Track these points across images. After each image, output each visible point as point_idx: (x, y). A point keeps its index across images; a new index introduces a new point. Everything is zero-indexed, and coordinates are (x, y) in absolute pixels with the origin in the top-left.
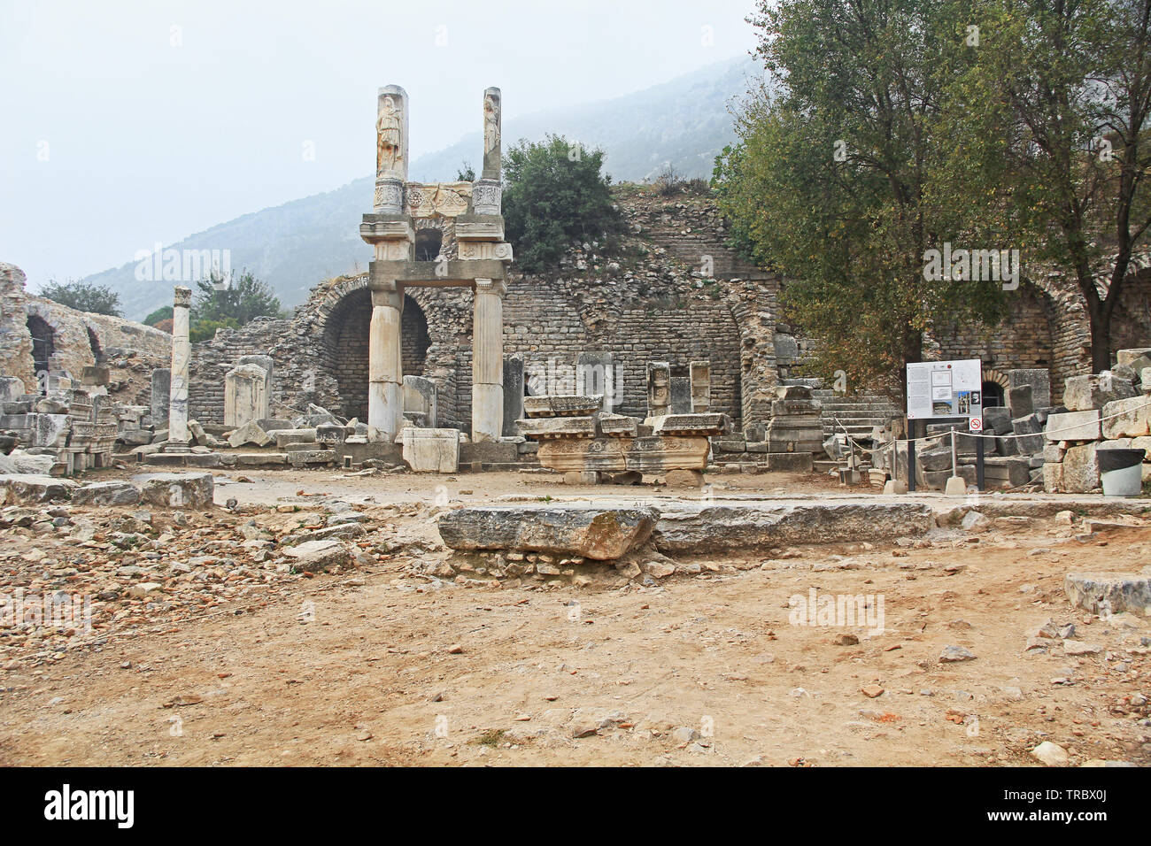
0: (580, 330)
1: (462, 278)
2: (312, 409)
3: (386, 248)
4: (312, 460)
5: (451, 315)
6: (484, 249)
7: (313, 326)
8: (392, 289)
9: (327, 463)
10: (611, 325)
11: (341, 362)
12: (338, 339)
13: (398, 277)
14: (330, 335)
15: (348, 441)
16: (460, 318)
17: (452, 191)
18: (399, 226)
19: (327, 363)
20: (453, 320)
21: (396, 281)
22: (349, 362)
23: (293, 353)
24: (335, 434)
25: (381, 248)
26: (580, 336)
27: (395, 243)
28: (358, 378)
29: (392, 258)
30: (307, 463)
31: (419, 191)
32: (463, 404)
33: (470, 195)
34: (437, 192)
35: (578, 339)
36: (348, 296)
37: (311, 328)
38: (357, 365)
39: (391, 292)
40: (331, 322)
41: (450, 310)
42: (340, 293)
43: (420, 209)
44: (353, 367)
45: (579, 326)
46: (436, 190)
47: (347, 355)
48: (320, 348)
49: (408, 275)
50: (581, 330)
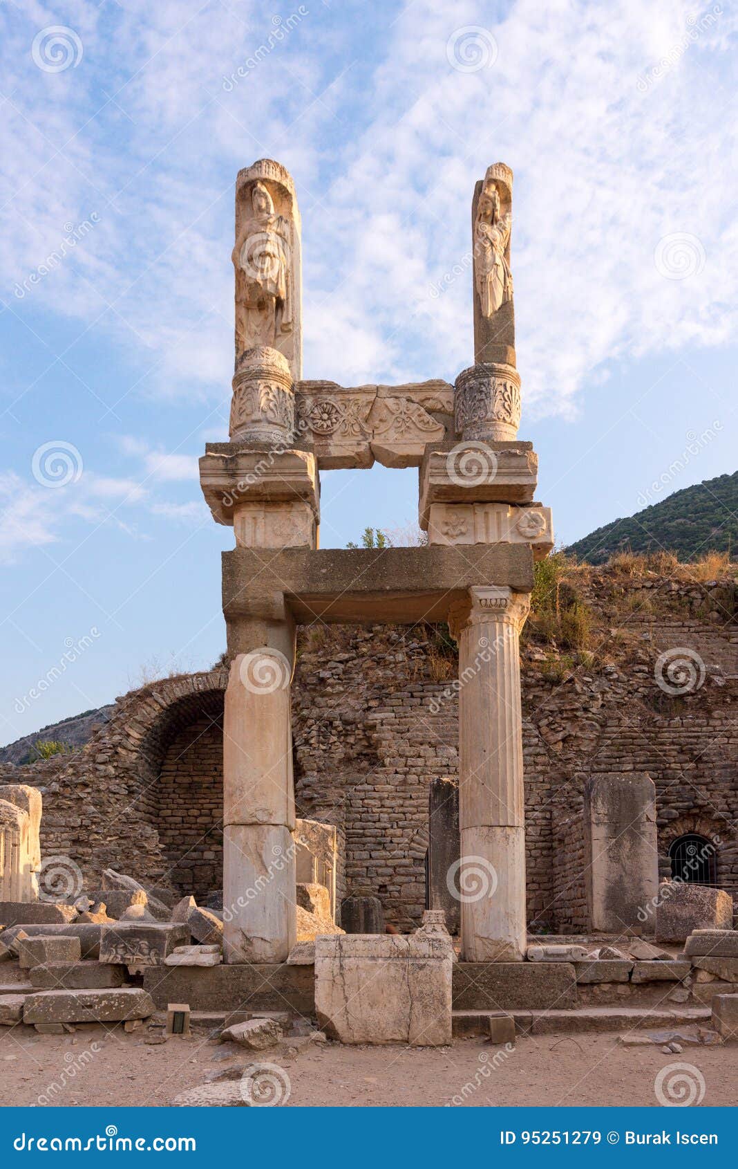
0: (538, 750)
1: (442, 584)
2: (108, 878)
3: (261, 520)
4: (87, 1015)
5: (334, 732)
6: (493, 517)
7: (119, 749)
8: (275, 617)
9: (124, 1023)
10: (587, 742)
11: (164, 806)
12: (158, 768)
13: (289, 586)
14: (147, 766)
15: (171, 960)
16: (346, 735)
17: (409, 400)
18: (291, 462)
19: (142, 807)
20: (335, 738)
21: (287, 596)
22: (175, 806)
23: (89, 790)
24: (144, 943)
25: (249, 520)
26: (540, 759)
27: (284, 508)
28: (190, 828)
29: (276, 543)
30: (72, 1024)
31: (331, 399)
32: (355, 866)
33: (449, 408)
34: (373, 403)
35: (536, 764)
36: (173, 706)
37: (117, 753)
38: (188, 809)
39: (273, 622)
40: (146, 745)
41: (331, 723)
42: (160, 700)
43: (336, 439)
44: (180, 813)
45: (537, 745)
46: (372, 397)
47: (172, 796)
48: (131, 782)
49: (313, 579)
50: (542, 751)
